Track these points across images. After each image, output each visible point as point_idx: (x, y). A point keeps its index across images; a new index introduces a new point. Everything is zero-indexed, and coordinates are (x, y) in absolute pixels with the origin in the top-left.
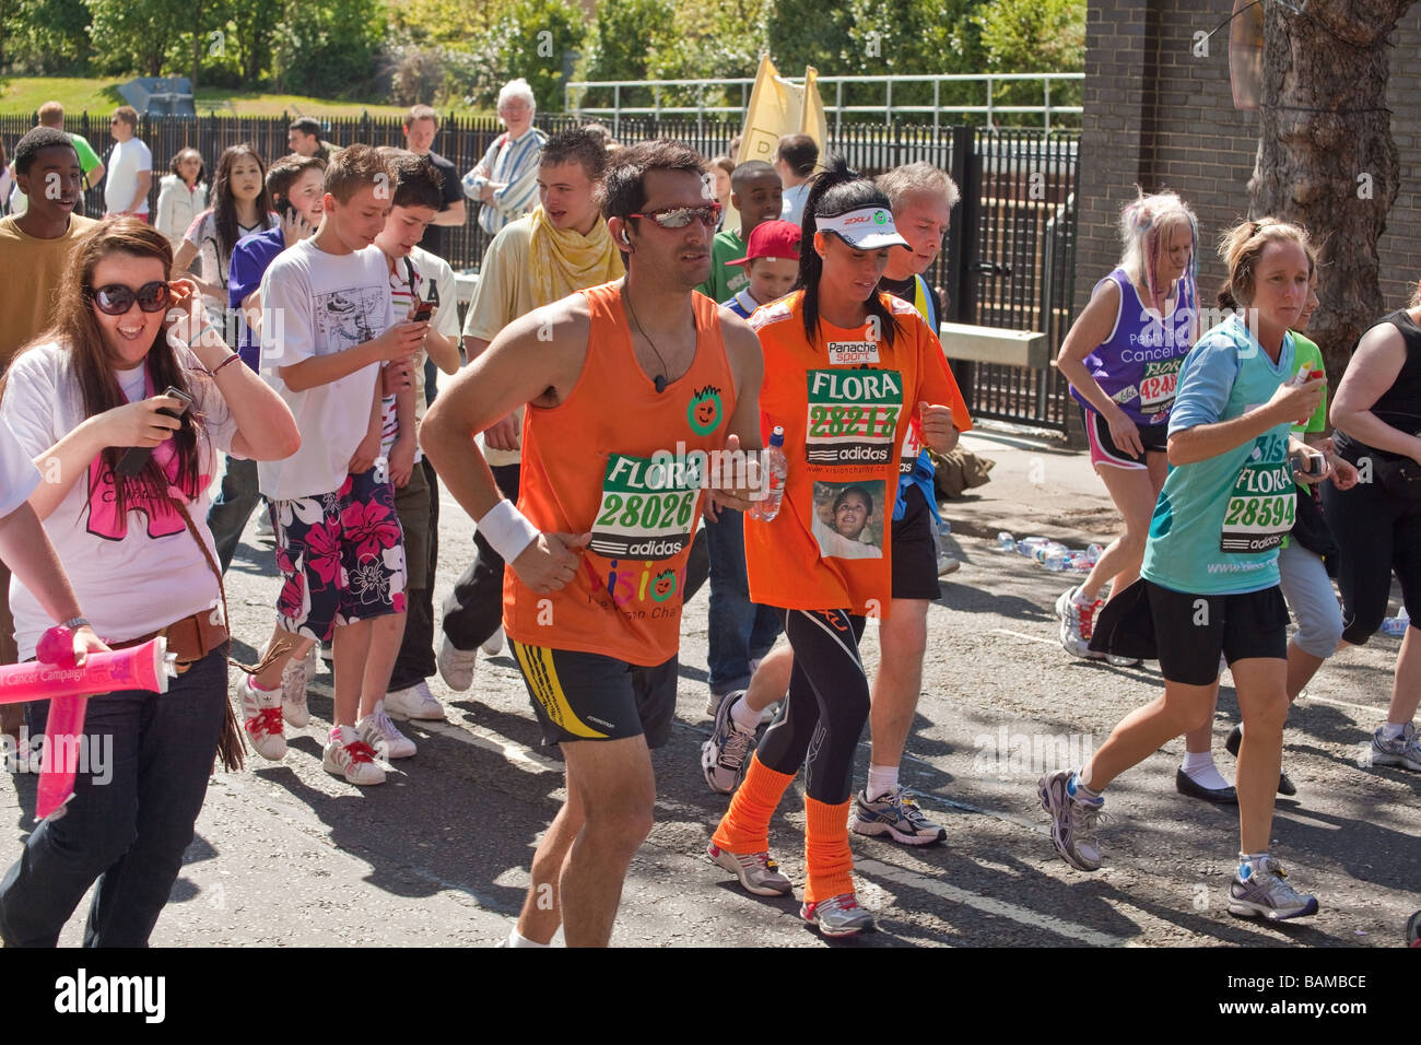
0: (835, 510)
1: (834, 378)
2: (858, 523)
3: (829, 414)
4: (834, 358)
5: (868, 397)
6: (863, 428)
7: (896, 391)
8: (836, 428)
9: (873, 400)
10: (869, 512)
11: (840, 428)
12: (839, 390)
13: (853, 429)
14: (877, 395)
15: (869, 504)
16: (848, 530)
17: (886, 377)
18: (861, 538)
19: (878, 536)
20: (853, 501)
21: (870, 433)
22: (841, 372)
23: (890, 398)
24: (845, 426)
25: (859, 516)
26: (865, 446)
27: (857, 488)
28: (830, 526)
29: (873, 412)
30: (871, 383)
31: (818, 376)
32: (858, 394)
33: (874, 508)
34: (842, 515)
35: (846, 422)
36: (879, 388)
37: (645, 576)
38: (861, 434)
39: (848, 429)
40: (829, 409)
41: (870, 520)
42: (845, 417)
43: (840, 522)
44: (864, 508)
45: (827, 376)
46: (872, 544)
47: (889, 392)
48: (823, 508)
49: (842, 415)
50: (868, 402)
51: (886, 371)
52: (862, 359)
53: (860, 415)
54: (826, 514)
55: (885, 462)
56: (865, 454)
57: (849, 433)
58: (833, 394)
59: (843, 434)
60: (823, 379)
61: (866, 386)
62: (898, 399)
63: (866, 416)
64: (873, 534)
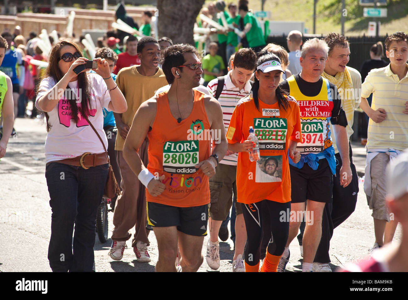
0: (265, 166)
1: (263, 121)
2: (273, 170)
3: (261, 132)
4: (264, 114)
5: (275, 127)
6: (274, 137)
7: (285, 125)
8: (264, 137)
9: (277, 128)
10: (277, 166)
11: (265, 137)
12: (265, 124)
13: (270, 138)
14: (278, 126)
15: (277, 163)
16: (270, 172)
17: (281, 120)
18: (274, 175)
19: (280, 174)
20: (271, 162)
21: (276, 139)
22: (266, 119)
23: (283, 127)
24: (267, 137)
25: (273, 167)
26: (275, 144)
27: (272, 158)
28: (264, 171)
29: (277, 132)
30: (276, 122)
31: (257, 120)
32: (271, 126)
33: (279, 165)
34: (268, 167)
35: (267, 135)
36: (279, 124)
37: (183, 179)
38: (273, 139)
39: (269, 137)
40: (261, 131)
41: (277, 169)
42: (267, 133)
43: (267, 170)
44: (275, 165)
45: (261, 120)
46: (278, 177)
47: (282, 125)
48: (261, 165)
49: (266, 133)
50: (275, 128)
51: (281, 118)
52: (274, 115)
53: (272, 133)
54: (262, 167)
55: (282, 149)
56: (276, 147)
57: (269, 139)
58: (262, 126)
59: (267, 139)
60: (259, 121)
61: (274, 123)
62: (285, 128)
63: (274, 133)
64: (278, 174)
